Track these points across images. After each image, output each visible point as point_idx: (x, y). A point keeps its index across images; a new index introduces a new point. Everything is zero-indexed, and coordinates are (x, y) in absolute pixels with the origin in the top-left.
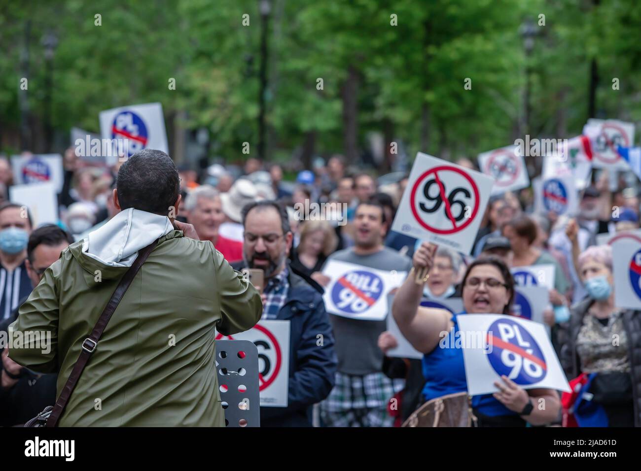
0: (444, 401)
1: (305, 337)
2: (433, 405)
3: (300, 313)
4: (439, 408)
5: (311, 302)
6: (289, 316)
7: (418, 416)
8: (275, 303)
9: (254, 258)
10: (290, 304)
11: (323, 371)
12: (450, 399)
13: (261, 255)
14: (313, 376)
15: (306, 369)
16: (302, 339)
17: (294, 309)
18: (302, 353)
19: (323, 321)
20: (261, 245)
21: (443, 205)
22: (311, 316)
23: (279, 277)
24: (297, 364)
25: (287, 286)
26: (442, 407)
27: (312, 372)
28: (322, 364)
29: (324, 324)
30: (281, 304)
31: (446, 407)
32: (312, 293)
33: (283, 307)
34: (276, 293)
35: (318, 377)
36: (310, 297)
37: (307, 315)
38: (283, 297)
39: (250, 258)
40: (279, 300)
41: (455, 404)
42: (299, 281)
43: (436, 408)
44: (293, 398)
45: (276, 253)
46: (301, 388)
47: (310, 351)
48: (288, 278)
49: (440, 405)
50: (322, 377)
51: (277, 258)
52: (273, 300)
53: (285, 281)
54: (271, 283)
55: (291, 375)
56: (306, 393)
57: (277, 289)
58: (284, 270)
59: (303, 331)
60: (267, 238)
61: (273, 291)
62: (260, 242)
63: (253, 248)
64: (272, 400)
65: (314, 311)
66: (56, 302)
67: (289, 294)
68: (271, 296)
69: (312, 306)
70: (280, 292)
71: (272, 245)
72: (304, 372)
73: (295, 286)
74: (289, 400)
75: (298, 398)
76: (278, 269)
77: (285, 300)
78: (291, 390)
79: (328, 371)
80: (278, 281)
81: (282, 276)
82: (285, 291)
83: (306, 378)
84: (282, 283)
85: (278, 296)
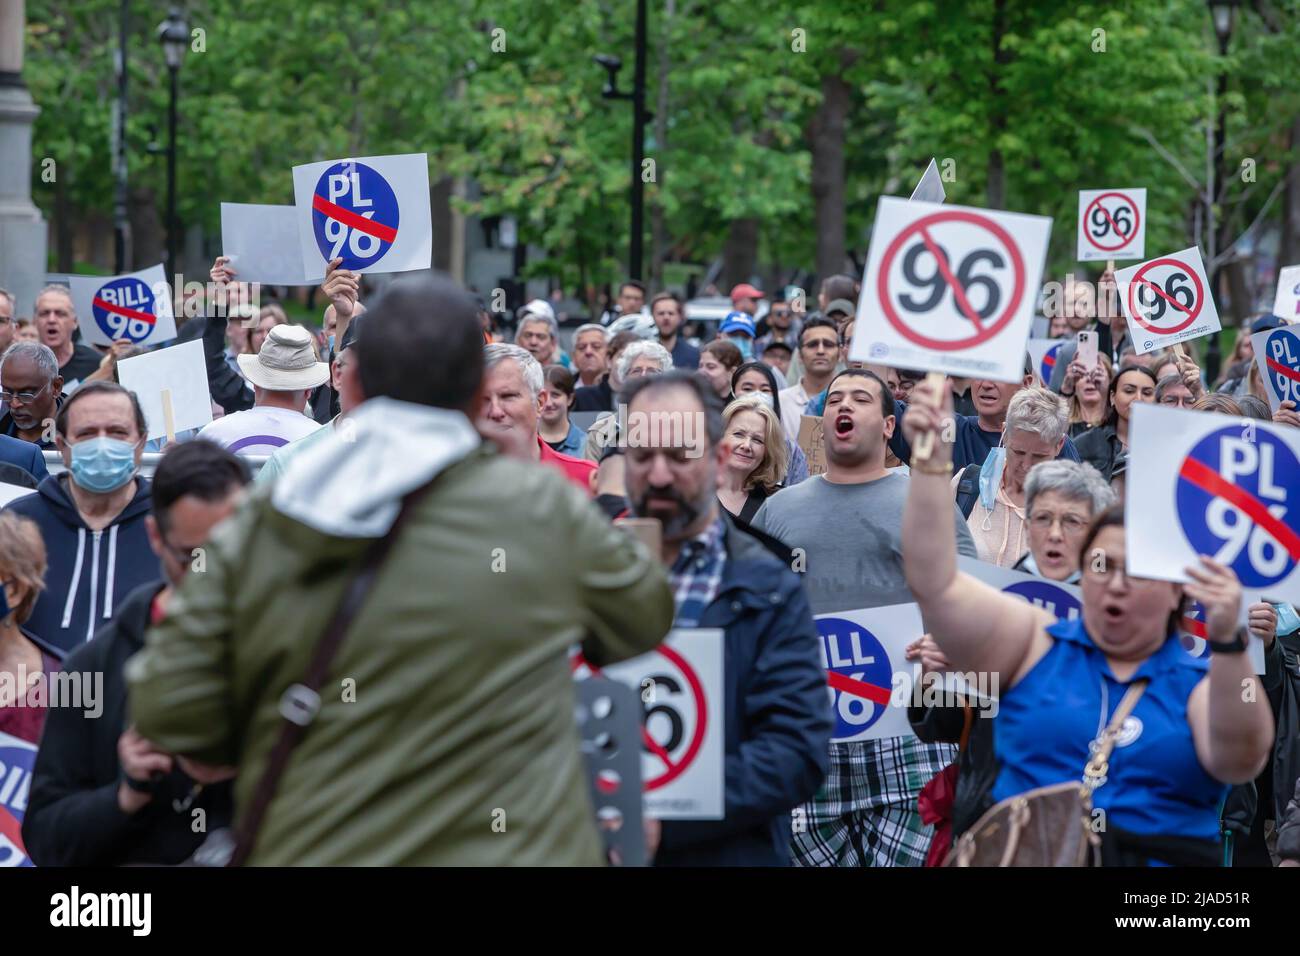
0: (1032, 804)
1: (762, 665)
2: (1007, 811)
3: (750, 614)
4: (1020, 816)
5: (774, 590)
6: (726, 621)
7: (977, 838)
8: (696, 595)
9: (646, 498)
10: (727, 595)
11: (801, 739)
12: (1043, 798)
13: (664, 492)
14: (779, 749)
15: (766, 735)
16: (754, 671)
17: (737, 606)
18: (755, 701)
19: (802, 631)
20: (661, 471)
21: (949, 292)
22: (774, 620)
23: (704, 538)
24: (743, 725)
25: (722, 556)
26: (1027, 814)
27: (780, 742)
28: (799, 724)
29: (803, 638)
30: (709, 596)
31: (1034, 815)
32: (777, 572)
33: (714, 602)
34: (698, 572)
35: (790, 753)
36: (773, 580)
37: (764, 619)
38: (714, 581)
39: (638, 499)
40: (704, 588)
41: (1054, 808)
42: (749, 545)
43: (1013, 818)
44: (736, 799)
45: (693, 487)
46: (752, 778)
47: (773, 697)
48: (725, 539)
49: (1021, 810)
50: (801, 753)
51: (696, 497)
52: (692, 588)
53: (718, 545)
54: (687, 552)
55: (731, 749)
56: (766, 788)
57: (701, 563)
58: (715, 523)
59: (759, 652)
60: (675, 455)
61: (691, 569)
62: (660, 463)
63: (645, 476)
64: (688, 804)
65: (780, 610)
66: (227, 611)
67: (726, 574)
68: (687, 580)
69: (776, 598)
70: (708, 570)
71: (685, 470)
72: (759, 743)
73: (740, 557)
74: (728, 806)
75: (749, 799)
76: (700, 519)
77: (718, 587)
78: (731, 781)
79: (814, 739)
80: (702, 546)
81: (711, 535)
82: (718, 569)
83: (765, 755)
84: (711, 551)
85: (703, 578)
